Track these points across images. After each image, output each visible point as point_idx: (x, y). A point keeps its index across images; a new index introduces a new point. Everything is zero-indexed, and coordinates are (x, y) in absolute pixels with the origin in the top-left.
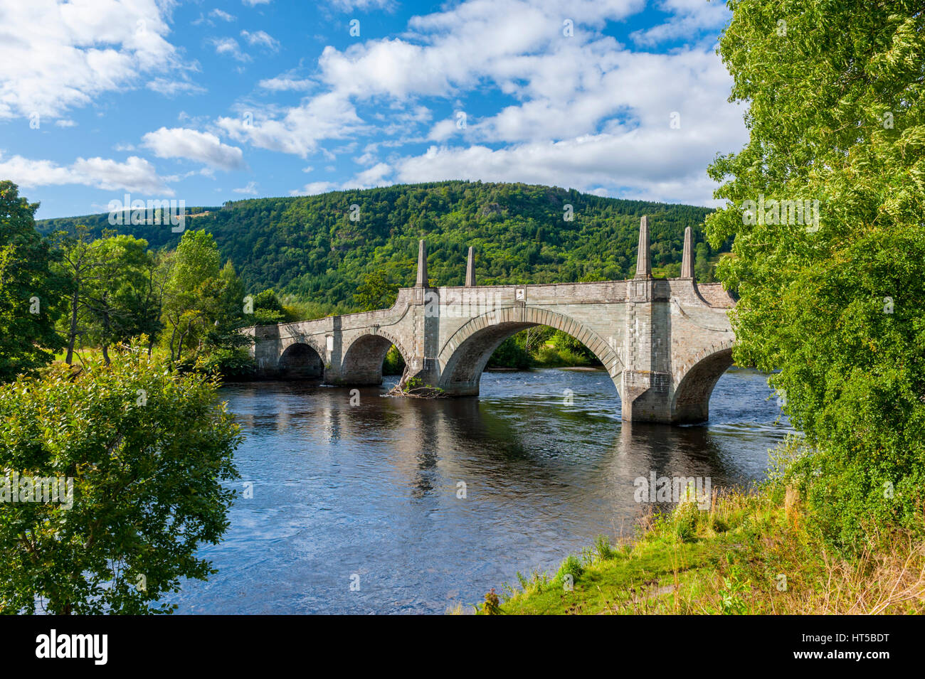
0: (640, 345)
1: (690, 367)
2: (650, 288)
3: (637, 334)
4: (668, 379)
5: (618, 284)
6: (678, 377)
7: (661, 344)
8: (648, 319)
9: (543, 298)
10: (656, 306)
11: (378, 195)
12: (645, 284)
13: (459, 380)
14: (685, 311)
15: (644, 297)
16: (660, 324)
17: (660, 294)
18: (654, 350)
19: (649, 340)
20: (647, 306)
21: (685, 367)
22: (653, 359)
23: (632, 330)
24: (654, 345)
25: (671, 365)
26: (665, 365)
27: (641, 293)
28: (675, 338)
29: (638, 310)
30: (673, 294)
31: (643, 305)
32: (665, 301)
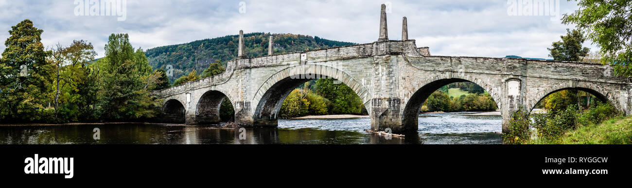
0: (383, 82)
1: (413, 93)
2: (387, 46)
3: (380, 75)
4: (399, 101)
6: (406, 101)
7: (395, 81)
8: (387, 65)
9: (319, 58)
11: (218, 41)
12: (385, 44)
14: (409, 59)
15: (384, 52)
16: (394, 68)
17: (394, 49)
18: (391, 85)
19: (388, 78)
20: (387, 57)
21: (410, 94)
22: (391, 89)
23: (377, 73)
24: (391, 81)
25: (401, 94)
26: (398, 93)
27: (382, 49)
28: (404, 76)
29: (380, 61)
30: (402, 50)
31: (384, 57)
32: (397, 54)
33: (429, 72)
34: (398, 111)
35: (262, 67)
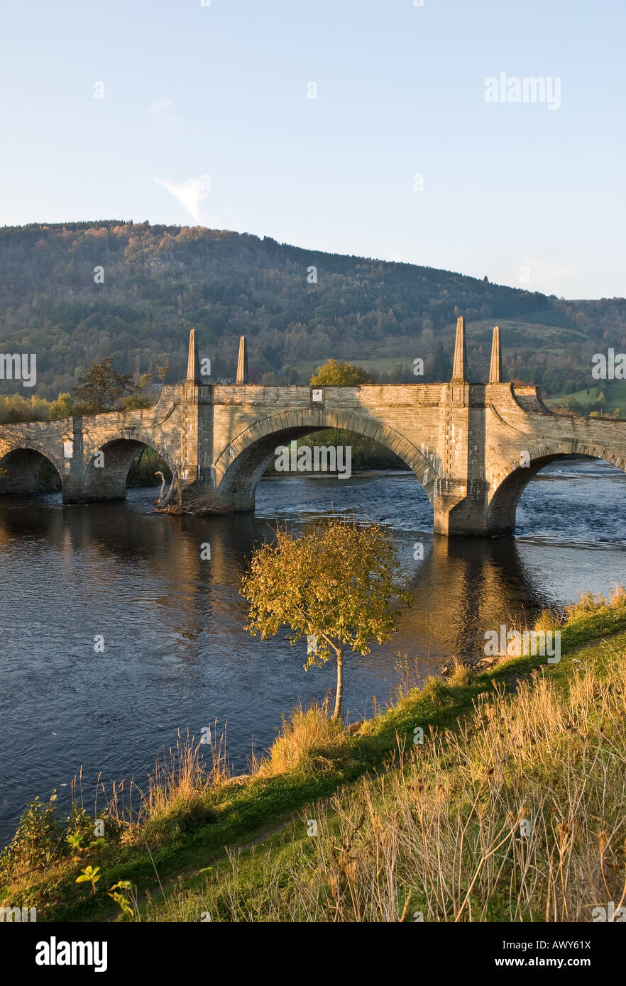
0: (456, 453)
1: (507, 474)
2: (467, 393)
3: (453, 441)
4: (484, 486)
5: (430, 387)
6: (494, 485)
7: (478, 451)
8: (465, 426)
9: (345, 400)
10: (473, 412)
12: (462, 389)
13: (235, 491)
14: (502, 417)
15: (461, 402)
16: (477, 430)
17: (478, 400)
18: (470, 457)
19: (466, 447)
20: (464, 411)
21: (501, 474)
22: (470, 466)
23: (447, 436)
24: (471, 452)
25: (487, 473)
27: (458, 398)
28: (492, 445)
29: (454, 416)
30: (491, 400)
32: (481, 406)
34: (481, 502)
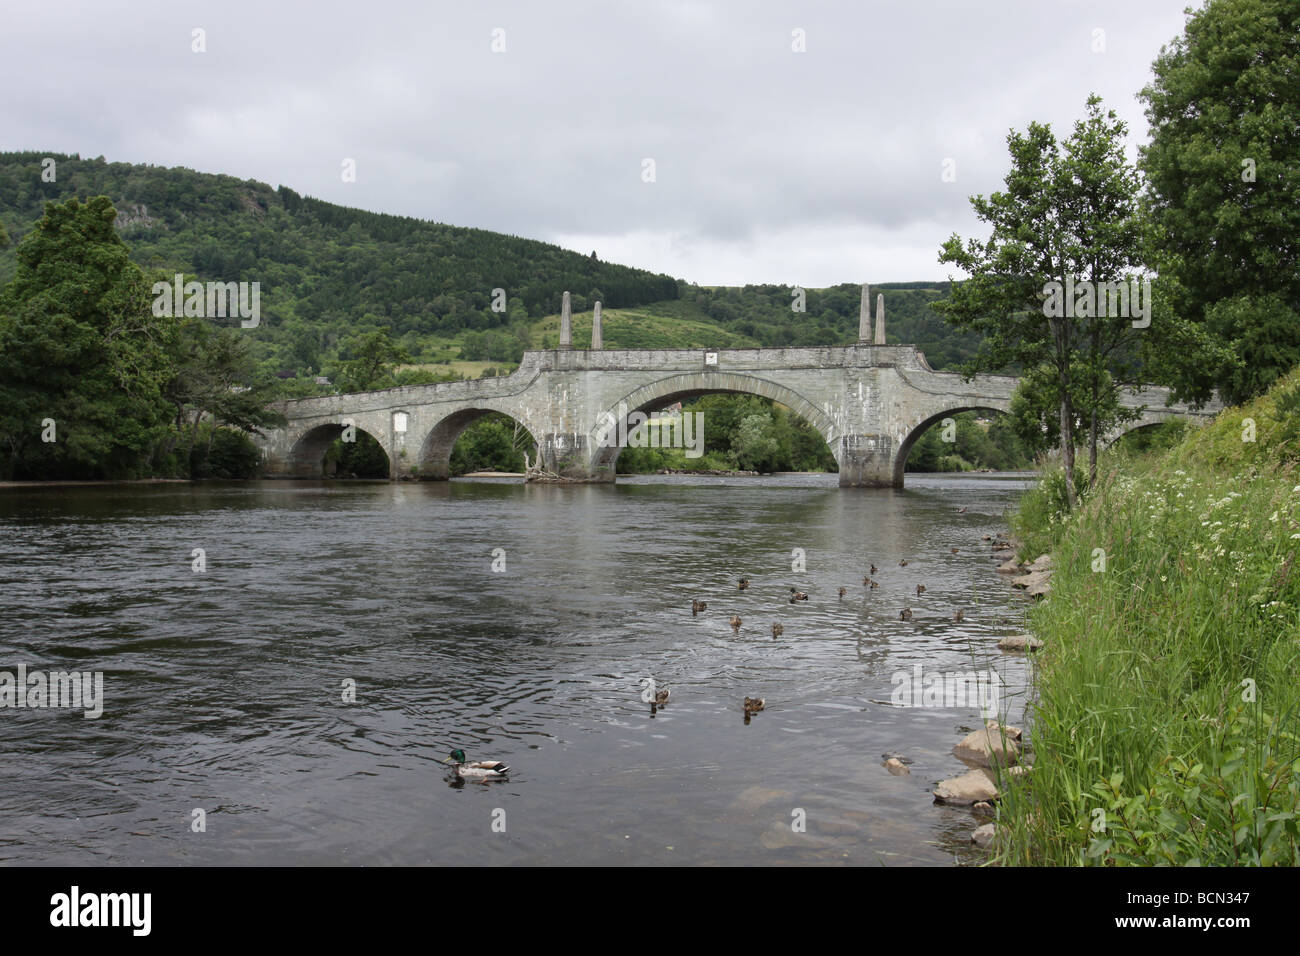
1: (913, 428)
2: (874, 354)
3: (860, 398)
4: (890, 440)
6: (900, 439)
8: (873, 384)
9: (743, 363)
12: (870, 350)
13: (603, 462)
14: (907, 376)
15: (868, 362)
18: (877, 414)
19: (874, 404)
20: (872, 371)
21: (907, 429)
22: (877, 421)
23: (855, 394)
24: (878, 409)
25: (892, 428)
26: (887, 428)
27: (865, 358)
28: (897, 402)
29: (861, 375)
30: (895, 360)
31: (867, 370)
32: (886, 366)
33: (938, 397)
34: (888, 455)
35: (617, 369)
